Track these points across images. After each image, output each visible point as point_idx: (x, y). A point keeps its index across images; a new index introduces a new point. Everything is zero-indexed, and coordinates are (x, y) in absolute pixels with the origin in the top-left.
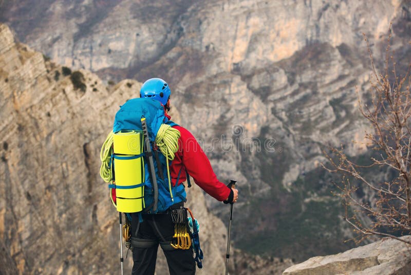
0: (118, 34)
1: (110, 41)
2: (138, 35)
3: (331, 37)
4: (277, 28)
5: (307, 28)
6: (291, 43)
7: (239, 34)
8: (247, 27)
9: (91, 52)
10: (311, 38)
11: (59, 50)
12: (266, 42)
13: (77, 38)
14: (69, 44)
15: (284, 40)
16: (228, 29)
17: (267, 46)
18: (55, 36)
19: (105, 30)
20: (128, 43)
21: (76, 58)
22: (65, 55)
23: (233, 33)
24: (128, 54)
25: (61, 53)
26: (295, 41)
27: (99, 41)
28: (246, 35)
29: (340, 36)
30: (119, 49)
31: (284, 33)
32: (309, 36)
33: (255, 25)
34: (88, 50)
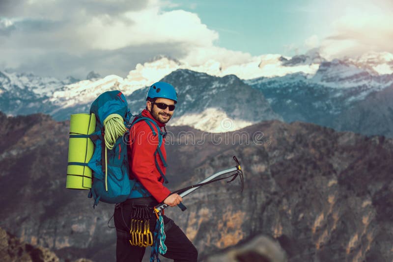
0: (80, 217)
1: (73, 223)
2: (98, 219)
3: (272, 229)
4: (224, 219)
5: (252, 219)
6: (237, 233)
7: (190, 223)
8: (197, 217)
9: (55, 232)
10: (255, 229)
11: (26, 230)
12: (215, 230)
13: (43, 219)
14: (36, 224)
15: (231, 230)
16: (180, 217)
17: (214, 235)
18: (24, 216)
19: (69, 213)
20: (89, 225)
21: (41, 237)
22: (32, 234)
23: (185, 221)
24: (89, 236)
25: (28, 232)
26: (240, 231)
27: (63, 223)
28: (196, 224)
29: (281, 228)
30: (81, 231)
31: (230, 224)
32: (253, 227)
33: (205, 216)
34: (52, 230)
